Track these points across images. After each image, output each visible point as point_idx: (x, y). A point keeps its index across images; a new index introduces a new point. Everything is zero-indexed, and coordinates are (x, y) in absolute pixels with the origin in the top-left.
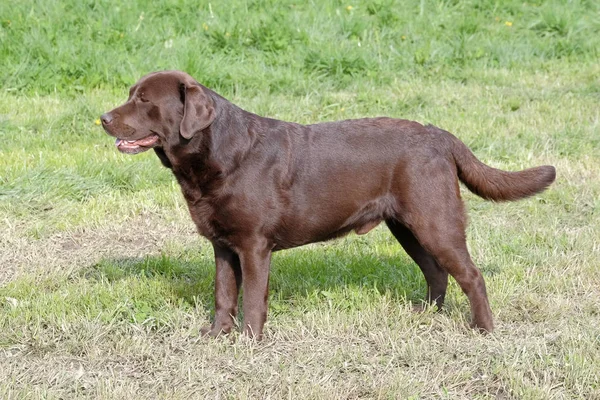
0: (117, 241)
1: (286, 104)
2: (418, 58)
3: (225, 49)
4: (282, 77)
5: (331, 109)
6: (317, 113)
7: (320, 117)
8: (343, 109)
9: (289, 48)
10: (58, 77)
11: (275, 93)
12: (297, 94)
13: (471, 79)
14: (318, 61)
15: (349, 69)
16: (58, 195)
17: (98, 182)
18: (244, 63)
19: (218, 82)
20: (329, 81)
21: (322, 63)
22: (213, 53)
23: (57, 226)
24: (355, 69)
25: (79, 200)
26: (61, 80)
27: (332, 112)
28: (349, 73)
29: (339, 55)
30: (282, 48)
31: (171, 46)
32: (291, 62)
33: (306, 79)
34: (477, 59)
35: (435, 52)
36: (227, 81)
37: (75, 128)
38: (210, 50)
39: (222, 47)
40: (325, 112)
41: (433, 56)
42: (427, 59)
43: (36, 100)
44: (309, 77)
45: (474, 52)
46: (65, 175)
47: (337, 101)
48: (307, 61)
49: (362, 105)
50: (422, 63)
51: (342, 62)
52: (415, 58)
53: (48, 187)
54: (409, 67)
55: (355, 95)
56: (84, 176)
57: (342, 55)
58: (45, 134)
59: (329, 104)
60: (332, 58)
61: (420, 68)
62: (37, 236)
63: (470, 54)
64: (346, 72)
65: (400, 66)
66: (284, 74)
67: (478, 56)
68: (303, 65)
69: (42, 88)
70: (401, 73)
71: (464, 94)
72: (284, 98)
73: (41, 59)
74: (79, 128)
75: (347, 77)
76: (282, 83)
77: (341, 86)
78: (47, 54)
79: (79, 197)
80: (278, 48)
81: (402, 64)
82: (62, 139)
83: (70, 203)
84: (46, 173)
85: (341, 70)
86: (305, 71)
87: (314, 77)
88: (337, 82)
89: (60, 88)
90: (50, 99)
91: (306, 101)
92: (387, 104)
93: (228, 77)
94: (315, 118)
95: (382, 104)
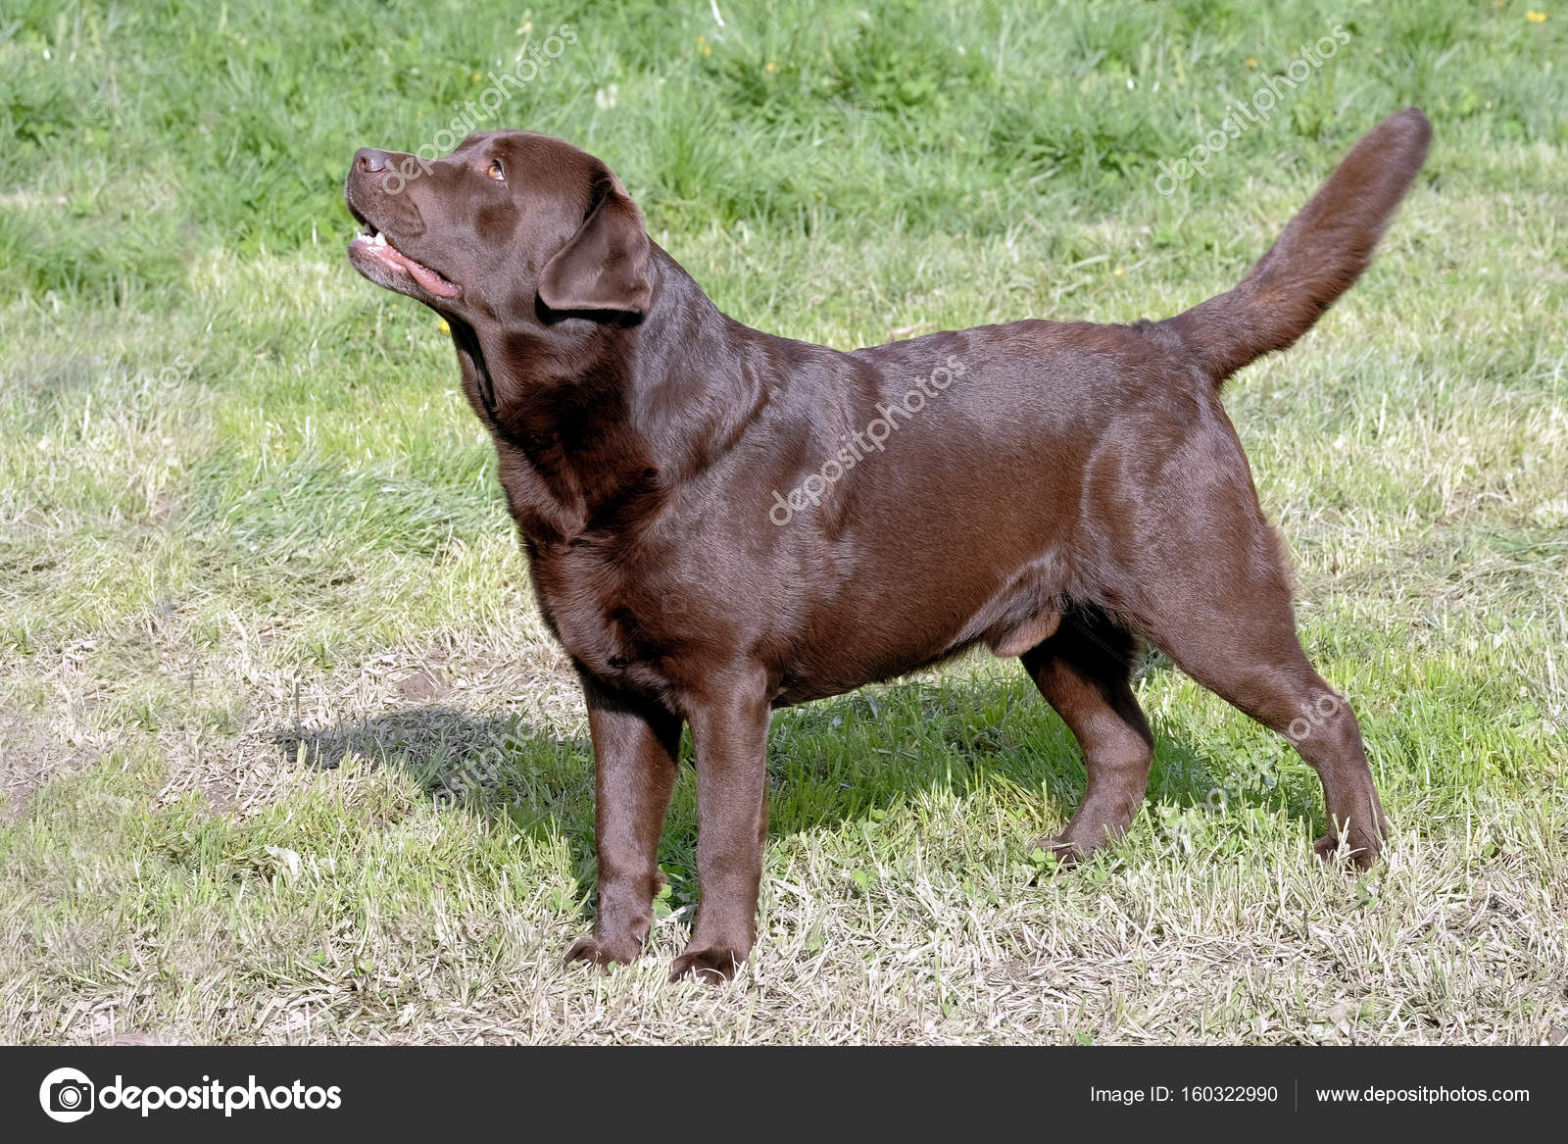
0: (549, 672)
1: (957, 259)
2: (1303, 122)
3: (767, 109)
4: (932, 184)
5: (1084, 270)
6: (1048, 283)
7: (1057, 294)
8: (1118, 272)
9: (942, 100)
10: (321, 200)
11: (919, 228)
12: (981, 232)
13: (1455, 176)
14: (1029, 137)
15: (1115, 157)
16: (364, 539)
17: (472, 500)
18: (821, 147)
19: (760, 203)
20: (1063, 191)
21: (1039, 141)
22: (735, 118)
23: (375, 628)
24: (1132, 157)
25: (425, 552)
26: (327, 209)
27: (1089, 279)
28: (1116, 166)
29: (1086, 117)
30: (921, 100)
31: (613, 102)
32: (951, 141)
33: (999, 184)
34: (1463, 118)
35: (1346, 101)
36: (787, 200)
37: (385, 346)
38: (725, 113)
39: (757, 103)
40: (1070, 280)
41: (1341, 112)
42: (1328, 122)
43: (268, 267)
44: (1007, 181)
45: (1454, 99)
46: (381, 482)
47: (1099, 249)
48: (998, 137)
49: (1167, 256)
50: (1315, 133)
51: (1096, 138)
52: (1295, 121)
53: (337, 517)
54: (1279, 145)
55: (1146, 230)
56: (432, 483)
57: (1095, 115)
58: (302, 366)
59: (1076, 258)
60: (1068, 129)
61: (1311, 148)
62: (322, 659)
63: (1443, 105)
64: (1107, 164)
65: (1254, 143)
66: (939, 176)
67: (1466, 108)
68: (986, 148)
69: (279, 232)
70: (1259, 161)
71: (1446, 220)
72: (946, 240)
73: (267, 151)
74: (394, 342)
75: (1111, 177)
76: (934, 200)
77: (1099, 206)
78: (278, 135)
79: (425, 542)
80: (909, 103)
81: (1260, 136)
82: (351, 375)
83: (401, 562)
84: (325, 478)
85: (1095, 160)
86: (993, 163)
87: (1021, 181)
88: (1087, 193)
89: (328, 231)
90: (302, 260)
91: (1009, 248)
92: (1236, 252)
93: (784, 187)
94: (1043, 299)
95: (1223, 253)
